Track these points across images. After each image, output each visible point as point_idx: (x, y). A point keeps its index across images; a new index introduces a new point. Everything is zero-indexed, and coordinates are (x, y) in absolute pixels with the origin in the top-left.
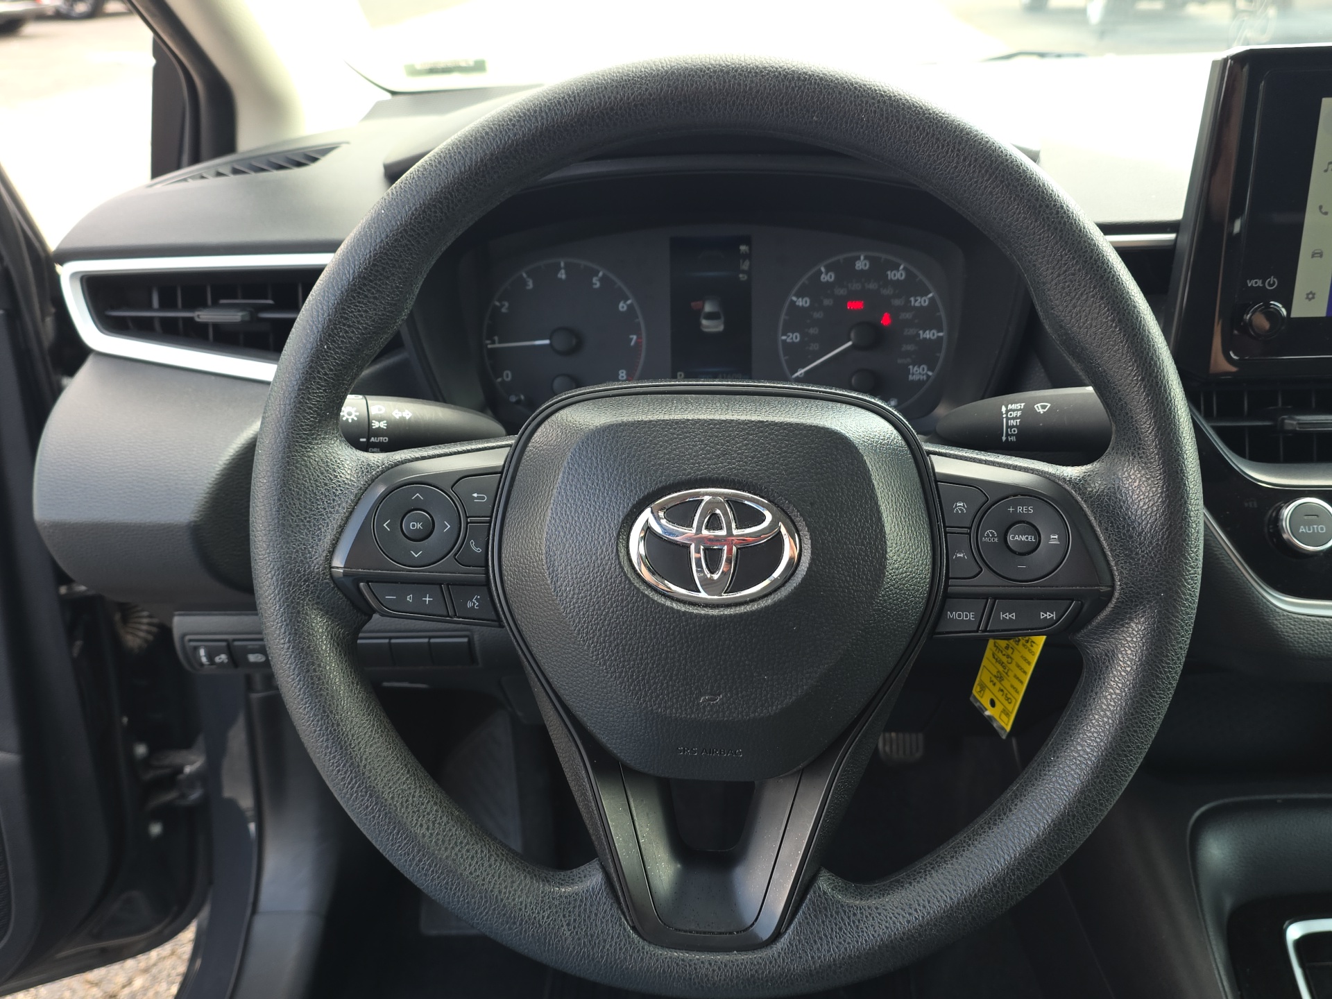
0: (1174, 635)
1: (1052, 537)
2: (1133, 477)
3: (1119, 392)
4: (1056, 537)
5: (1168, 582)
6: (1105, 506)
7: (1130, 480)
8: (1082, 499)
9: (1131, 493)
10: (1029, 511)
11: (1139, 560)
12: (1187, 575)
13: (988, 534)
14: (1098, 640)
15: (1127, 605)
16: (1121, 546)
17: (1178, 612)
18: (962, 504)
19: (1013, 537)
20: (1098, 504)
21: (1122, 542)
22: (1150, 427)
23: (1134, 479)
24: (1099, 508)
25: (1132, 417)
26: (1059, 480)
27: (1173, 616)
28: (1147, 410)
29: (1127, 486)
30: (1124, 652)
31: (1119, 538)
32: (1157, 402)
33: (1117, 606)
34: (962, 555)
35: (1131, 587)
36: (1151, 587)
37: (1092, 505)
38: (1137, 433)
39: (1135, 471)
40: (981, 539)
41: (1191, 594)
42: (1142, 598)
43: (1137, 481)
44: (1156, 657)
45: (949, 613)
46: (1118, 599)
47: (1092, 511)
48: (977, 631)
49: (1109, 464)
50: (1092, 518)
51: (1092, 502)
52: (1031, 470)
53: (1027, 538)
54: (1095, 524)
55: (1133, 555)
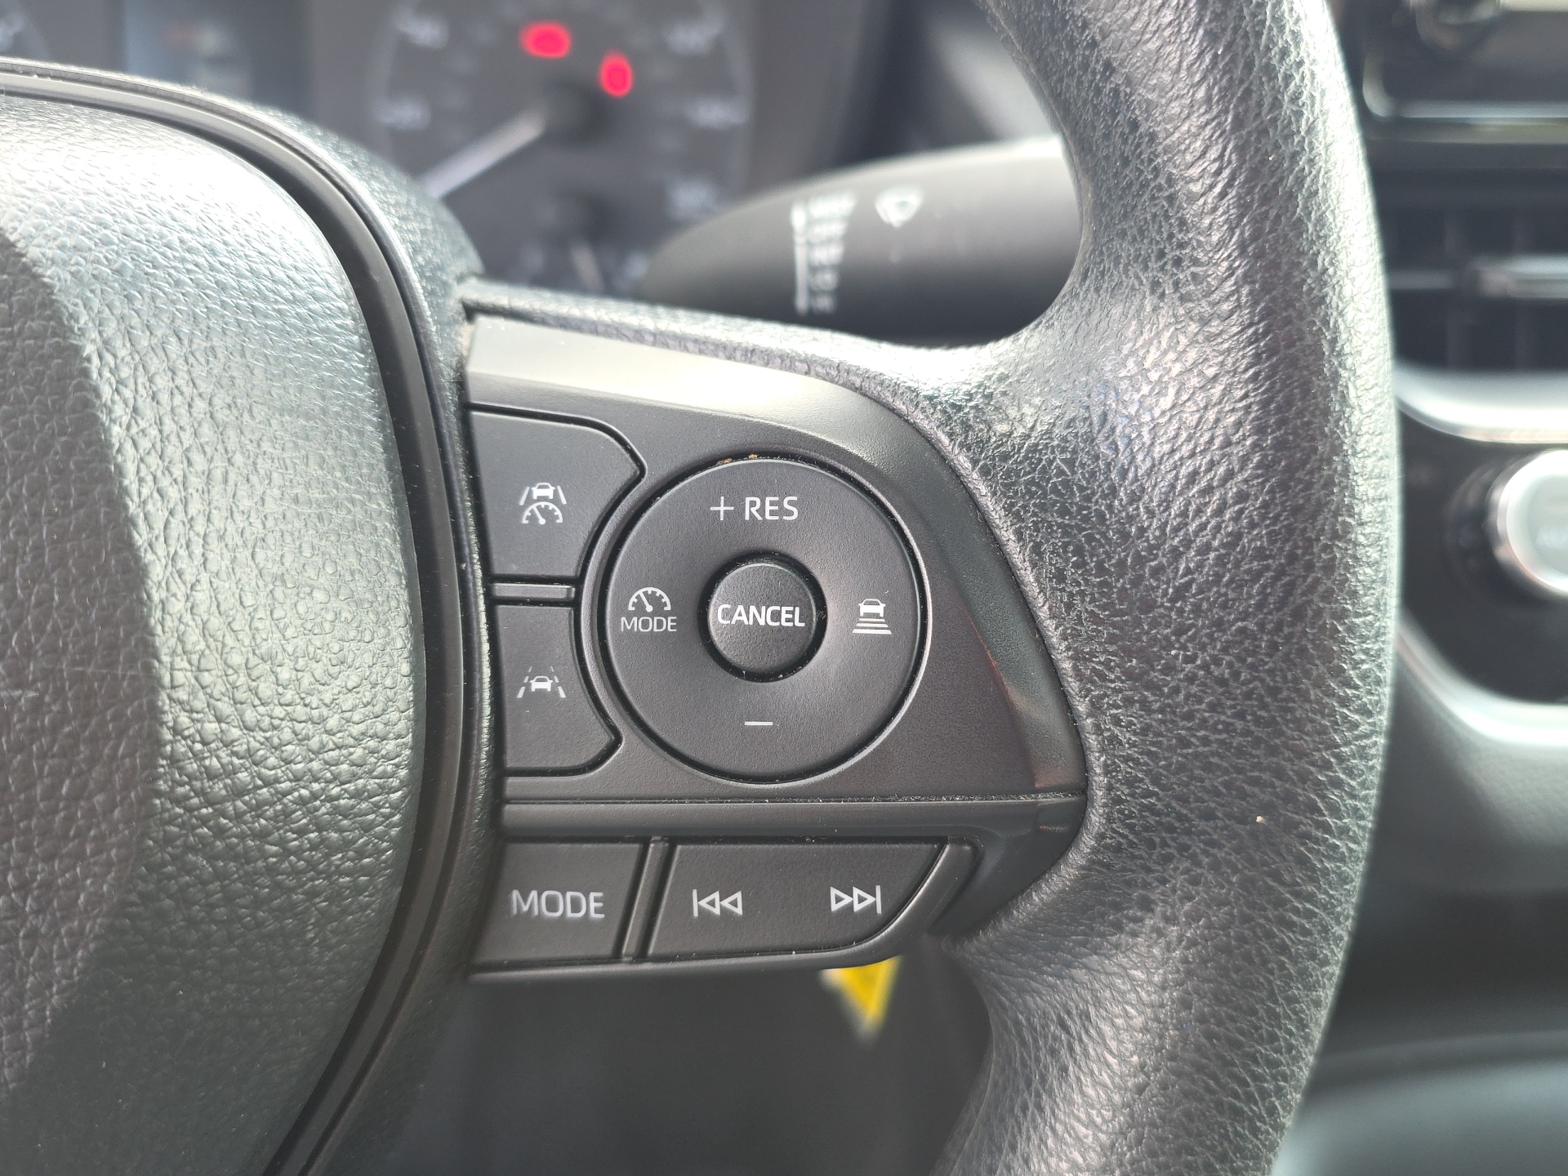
0: (1295, 962)
1: (865, 609)
2: (1154, 376)
3: (1104, 37)
4: (880, 609)
5: (1279, 773)
6: (1055, 490)
7: (1145, 389)
8: (975, 462)
9: (1147, 438)
10: (783, 512)
11: (1176, 691)
12: (1347, 743)
13: (639, 605)
14: (1035, 968)
15: (1133, 857)
16: (1112, 639)
17: (1313, 880)
18: (549, 492)
19: (728, 614)
20: (1032, 482)
21: (1114, 625)
22: (1218, 172)
23: (1160, 381)
24: (1032, 495)
25: (1153, 137)
26: (895, 394)
27: (1298, 895)
28: (1208, 99)
29: (1132, 410)
30: (1119, 1022)
31: (1104, 608)
32: (1249, 66)
33: (1100, 863)
34: (547, 686)
35: (1148, 794)
36: (1218, 794)
37: (1008, 486)
38: (1171, 199)
39: (1165, 353)
40: (616, 623)
41: (1356, 809)
42: (1188, 832)
43: (1172, 392)
44: (1235, 1045)
45: (515, 894)
46: (1101, 836)
47: (1008, 509)
48: (616, 957)
49: (1070, 333)
50: (1007, 535)
51: (1008, 474)
52: (805, 361)
53: (776, 616)
54: (1018, 555)
55: (1155, 675)
